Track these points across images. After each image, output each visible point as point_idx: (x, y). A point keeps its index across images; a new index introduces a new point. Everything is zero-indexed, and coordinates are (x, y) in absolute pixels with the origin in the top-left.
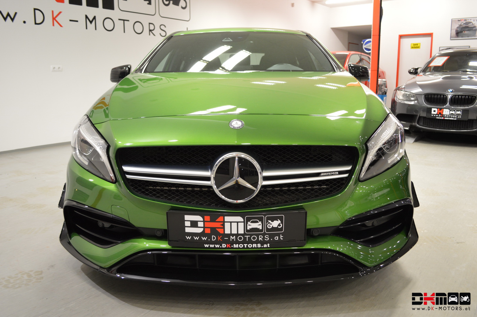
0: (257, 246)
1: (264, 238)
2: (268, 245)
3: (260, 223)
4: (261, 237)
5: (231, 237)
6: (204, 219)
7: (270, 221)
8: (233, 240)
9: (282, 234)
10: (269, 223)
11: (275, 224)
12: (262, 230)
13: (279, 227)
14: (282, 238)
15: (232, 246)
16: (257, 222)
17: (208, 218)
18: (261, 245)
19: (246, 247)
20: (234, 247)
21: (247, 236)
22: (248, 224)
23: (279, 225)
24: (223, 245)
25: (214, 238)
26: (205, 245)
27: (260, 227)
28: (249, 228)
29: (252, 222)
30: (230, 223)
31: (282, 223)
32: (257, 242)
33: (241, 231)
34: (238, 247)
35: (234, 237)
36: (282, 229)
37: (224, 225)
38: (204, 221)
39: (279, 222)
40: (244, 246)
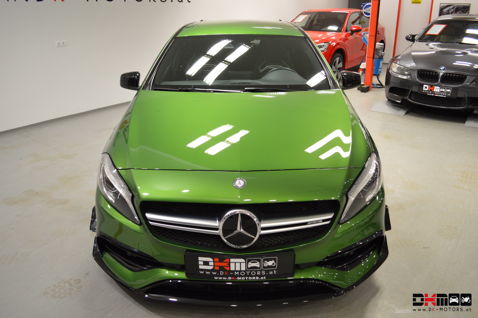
0: (256, 278)
1: (261, 273)
2: (265, 277)
3: (258, 263)
4: (259, 272)
5: (235, 272)
6: (213, 260)
7: (266, 262)
8: (237, 275)
9: (276, 270)
10: (265, 263)
11: (270, 263)
12: (260, 268)
13: (273, 265)
14: (275, 272)
15: (236, 279)
16: (256, 262)
17: (217, 260)
18: (259, 278)
19: (247, 279)
20: (238, 279)
21: (248, 272)
22: (249, 264)
23: (273, 264)
24: (229, 278)
25: (222, 273)
26: (215, 277)
27: (258, 266)
28: (249, 266)
29: (252, 262)
30: (234, 263)
31: (276, 262)
32: (256, 276)
33: (243, 268)
34: (240, 279)
35: (238, 272)
36: (275, 267)
37: (229, 265)
38: (214, 262)
39: (273, 262)
40: (245, 279)
